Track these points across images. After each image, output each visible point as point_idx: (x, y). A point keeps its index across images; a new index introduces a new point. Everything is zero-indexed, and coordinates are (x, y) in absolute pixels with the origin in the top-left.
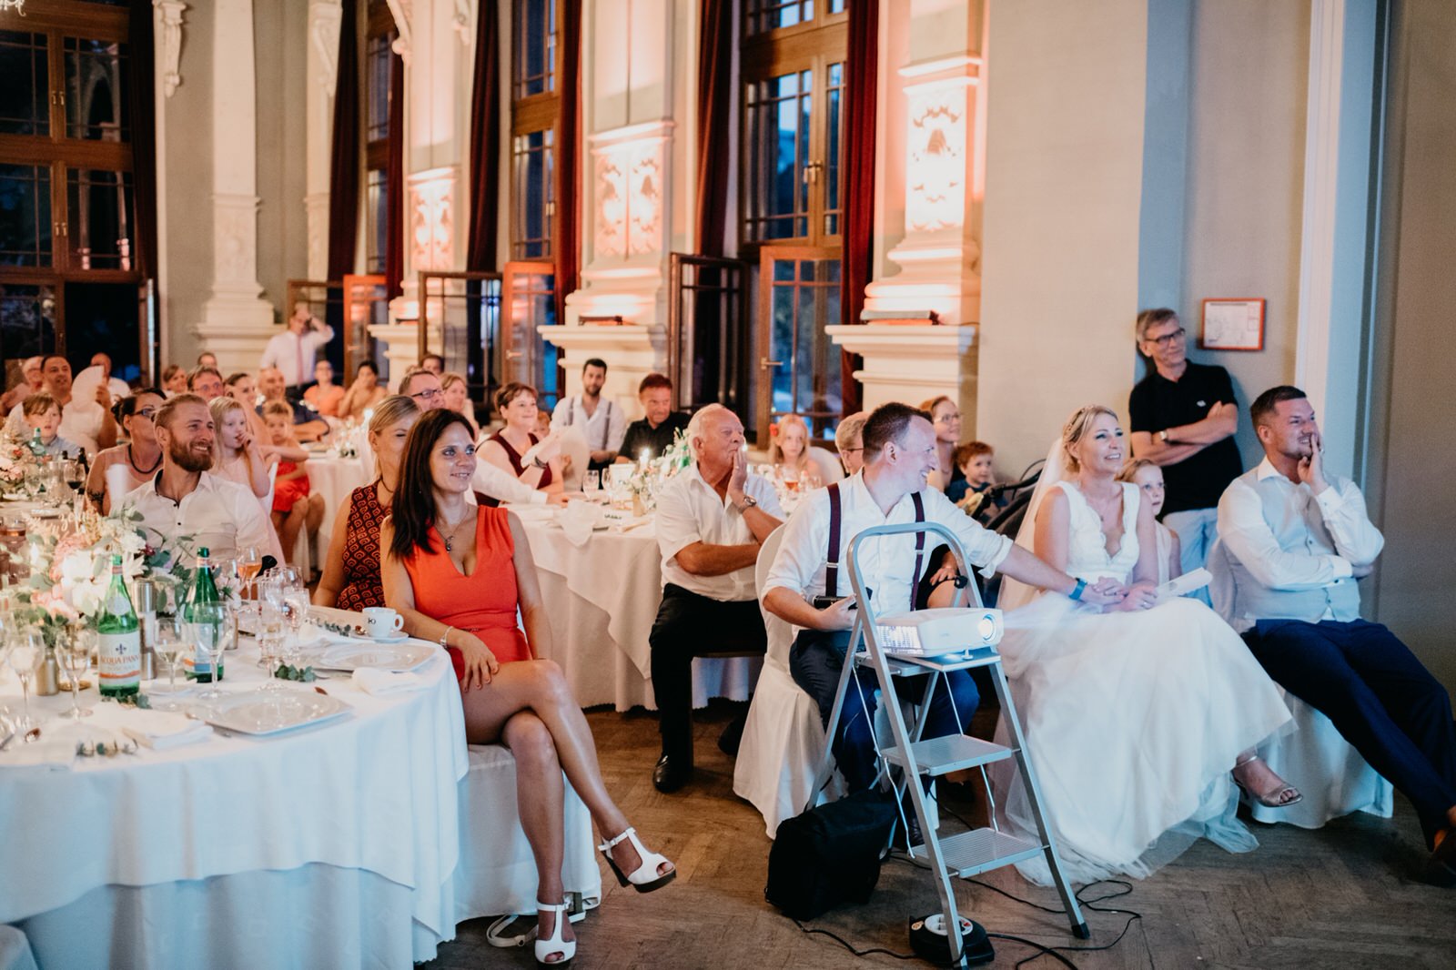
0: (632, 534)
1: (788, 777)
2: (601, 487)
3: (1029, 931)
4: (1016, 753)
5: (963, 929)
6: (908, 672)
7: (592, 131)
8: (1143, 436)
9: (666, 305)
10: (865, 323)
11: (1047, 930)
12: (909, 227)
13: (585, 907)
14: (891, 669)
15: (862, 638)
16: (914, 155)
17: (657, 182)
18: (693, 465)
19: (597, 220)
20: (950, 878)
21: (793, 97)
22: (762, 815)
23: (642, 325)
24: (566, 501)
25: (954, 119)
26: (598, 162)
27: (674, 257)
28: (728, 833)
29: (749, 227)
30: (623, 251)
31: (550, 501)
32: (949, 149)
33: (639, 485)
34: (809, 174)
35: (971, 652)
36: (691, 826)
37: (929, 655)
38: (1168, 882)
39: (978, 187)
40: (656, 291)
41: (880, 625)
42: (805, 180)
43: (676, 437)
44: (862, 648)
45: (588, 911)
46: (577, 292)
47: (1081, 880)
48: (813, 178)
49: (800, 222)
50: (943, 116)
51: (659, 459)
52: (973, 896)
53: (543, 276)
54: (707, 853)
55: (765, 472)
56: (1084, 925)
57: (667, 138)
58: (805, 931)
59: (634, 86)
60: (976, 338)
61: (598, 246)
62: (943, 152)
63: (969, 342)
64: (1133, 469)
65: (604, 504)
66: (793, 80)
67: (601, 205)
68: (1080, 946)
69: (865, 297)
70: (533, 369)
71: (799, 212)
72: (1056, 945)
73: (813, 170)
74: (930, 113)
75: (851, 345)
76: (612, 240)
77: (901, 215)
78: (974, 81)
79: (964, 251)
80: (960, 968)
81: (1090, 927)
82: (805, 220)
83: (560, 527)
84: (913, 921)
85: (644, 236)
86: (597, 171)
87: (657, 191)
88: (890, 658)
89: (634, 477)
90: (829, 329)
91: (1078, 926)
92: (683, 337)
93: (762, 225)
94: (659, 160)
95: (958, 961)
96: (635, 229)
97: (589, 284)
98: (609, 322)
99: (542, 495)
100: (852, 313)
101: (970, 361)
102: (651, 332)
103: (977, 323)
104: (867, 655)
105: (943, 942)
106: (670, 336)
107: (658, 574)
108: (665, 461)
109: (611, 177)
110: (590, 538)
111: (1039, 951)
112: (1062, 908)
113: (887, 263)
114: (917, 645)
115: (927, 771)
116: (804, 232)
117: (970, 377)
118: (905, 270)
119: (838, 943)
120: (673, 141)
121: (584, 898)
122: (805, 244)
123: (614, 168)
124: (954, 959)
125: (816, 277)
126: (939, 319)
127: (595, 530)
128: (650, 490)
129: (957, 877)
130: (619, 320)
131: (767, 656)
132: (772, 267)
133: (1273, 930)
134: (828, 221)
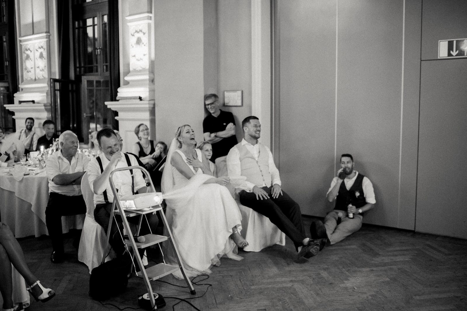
0: (38, 176)
1: (96, 253)
2: (27, 160)
3: (177, 294)
4: (169, 238)
5: (155, 297)
6: (132, 215)
7: (20, 36)
8: (207, 134)
9: (50, 97)
10: (118, 101)
11: (183, 294)
12: (131, 69)
13: (24, 307)
14: (126, 215)
15: (116, 205)
16: (132, 45)
17: (45, 54)
18: (60, 151)
19: (24, 67)
20: (150, 281)
21: (91, 26)
22: (88, 267)
23: (42, 103)
24: (14, 165)
25: (144, 34)
26: (23, 47)
27: (52, 80)
28: (76, 275)
29: (78, 69)
30: (34, 78)
31: (8, 166)
32: (143, 43)
33: (41, 159)
34: (98, 52)
35: (152, 207)
36: (63, 274)
37: (138, 209)
38: (220, 273)
39: (153, 56)
40: (46, 92)
41: (122, 200)
42: (96, 53)
43: (54, 141)
44: (116, 209)
45: (25, 309)
46: (18, 92)
47: (193, 276)
48: (99, 53)
49: (95, 67)
50: (140, 32)
51: (48, 149)
52: (159, 286)
53: (5, 87)
54: (69, 282)
55: (85, 152)
56: (194, 290)
57: (47, 39)
58: (103, 305)
59: (35, 21)
60: (154, 104)
61: (24, 76)
62: (141, 44)
63: (152, 106)
64: (203, 145)
65: (29, 166)
66: (91, 20)
67: (25, 62)
68: (193, 297)
69: (118, 92)
70: (3, 120)
71: (95, 64)
72: (185, 298)
73: (99, 50)
74: (136, 31)
75: (114, 108)
76: (30, 74)
77: (128, 65)
78: (150, 21)
79: (149, 76)
80: (155, 309)
81: (196, 291)
82: (97, 66)
83: (12, 175)
84: (139, 296)
85: (41, 73)
86: (23, 50)
87: (45, 57)
88: (125, 211)
89: (39, 156)
90: (106, 103)
91: (192, 291)
92: (57, 107)
93: (83, 69)
94: (45, 47)
95: (154, 307)
96: (38, 70)
97: (22, 89)
98: (30, 103)
99: (6, 164)
100: (114, 98)
101: (153, 112)
102: (45, 105)
103: (154, 100)
104: (118, 211)
105: (149, 302)
106: (52, 107)
107: (48, 188)
108: (50, 150)
109: (28, 52)
110: (23, 178)
111: (180, 301)
112: (187, 286)
113: (124, 80)
114: (134, 206)
115: (140, 247)
116: (97, 71)
117: (153, 117)
118: (130, 83)
119: (115, 307)
120: (50, 40)
121: (23, 304)
122: (98, 75)
123: (29, 49)
124: (153, 307)
125: (102, 86)
126: (142, 99)
127: (25, 175)
128: (45, 160)
129: (152, 280)
130: (33, 102)
131: (87, 213)
132: (86, 83)
133: (251, 284)
134: (105, 67)
